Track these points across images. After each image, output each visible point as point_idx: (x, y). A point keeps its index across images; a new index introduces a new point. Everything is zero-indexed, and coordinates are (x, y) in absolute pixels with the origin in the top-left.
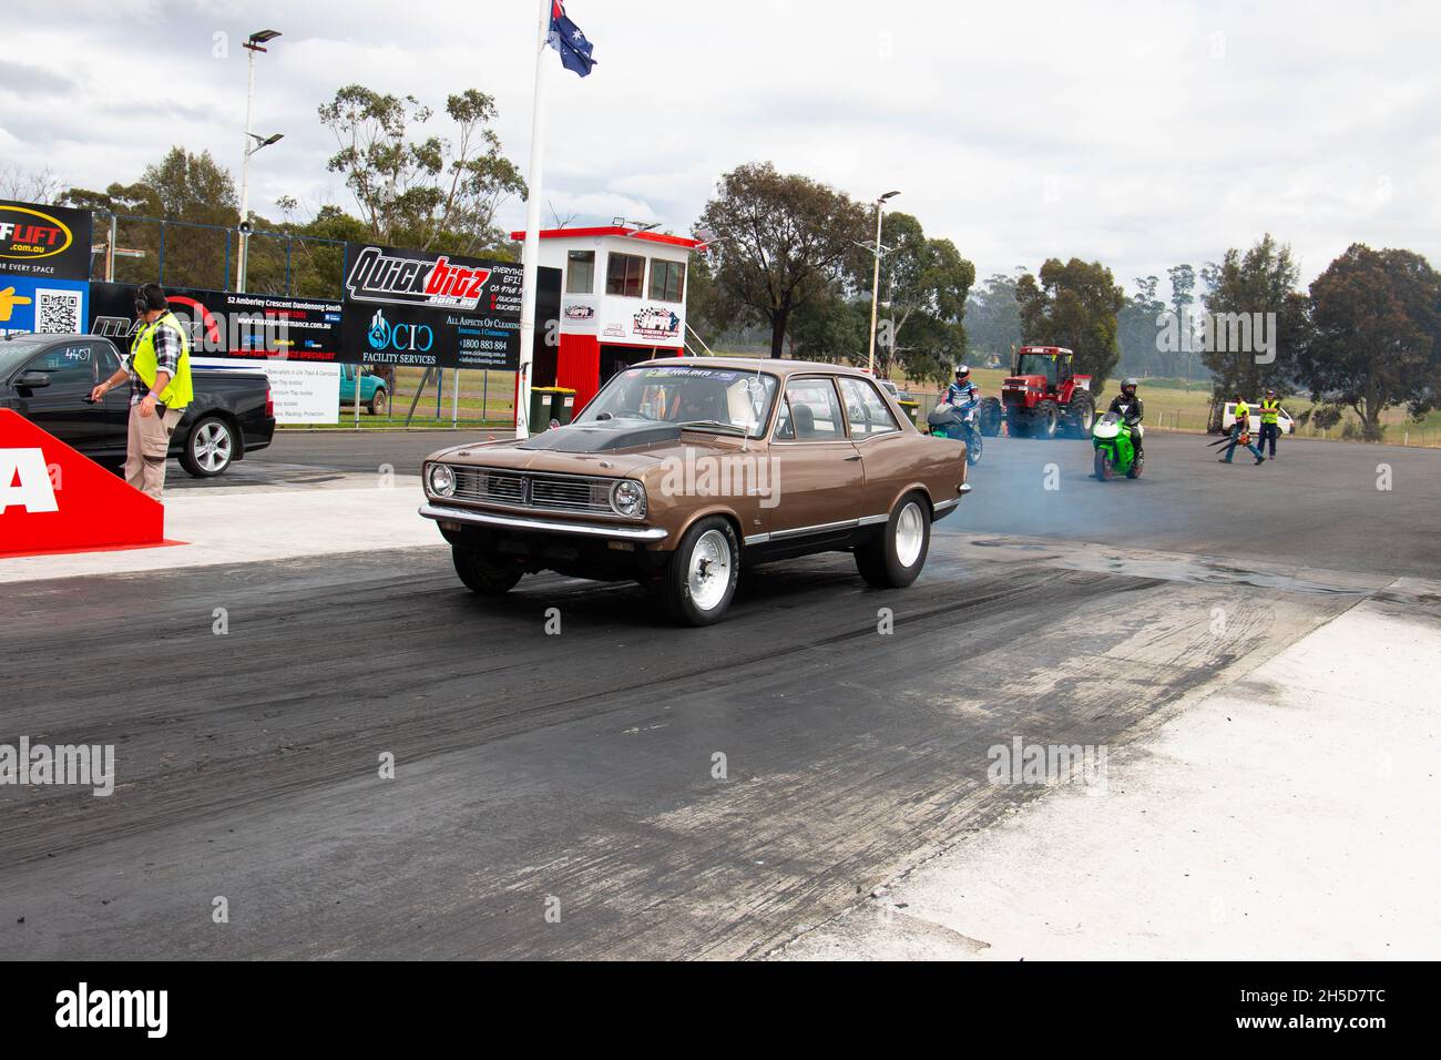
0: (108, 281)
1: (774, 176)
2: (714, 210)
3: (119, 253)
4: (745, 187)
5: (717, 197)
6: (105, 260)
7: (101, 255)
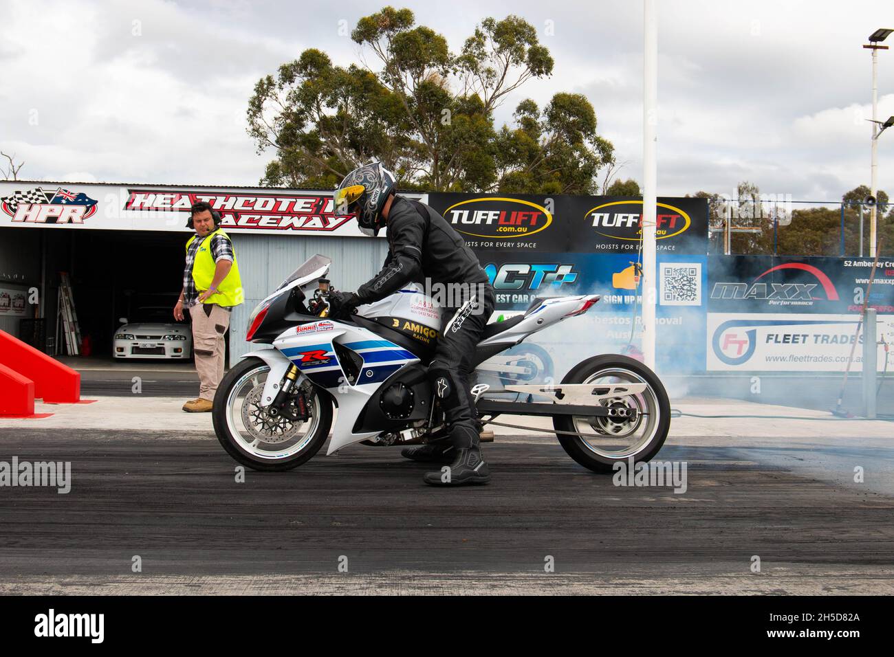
0: (726, 254)
3: (734, 231)
6: (723, 237)
7: (720, 233)
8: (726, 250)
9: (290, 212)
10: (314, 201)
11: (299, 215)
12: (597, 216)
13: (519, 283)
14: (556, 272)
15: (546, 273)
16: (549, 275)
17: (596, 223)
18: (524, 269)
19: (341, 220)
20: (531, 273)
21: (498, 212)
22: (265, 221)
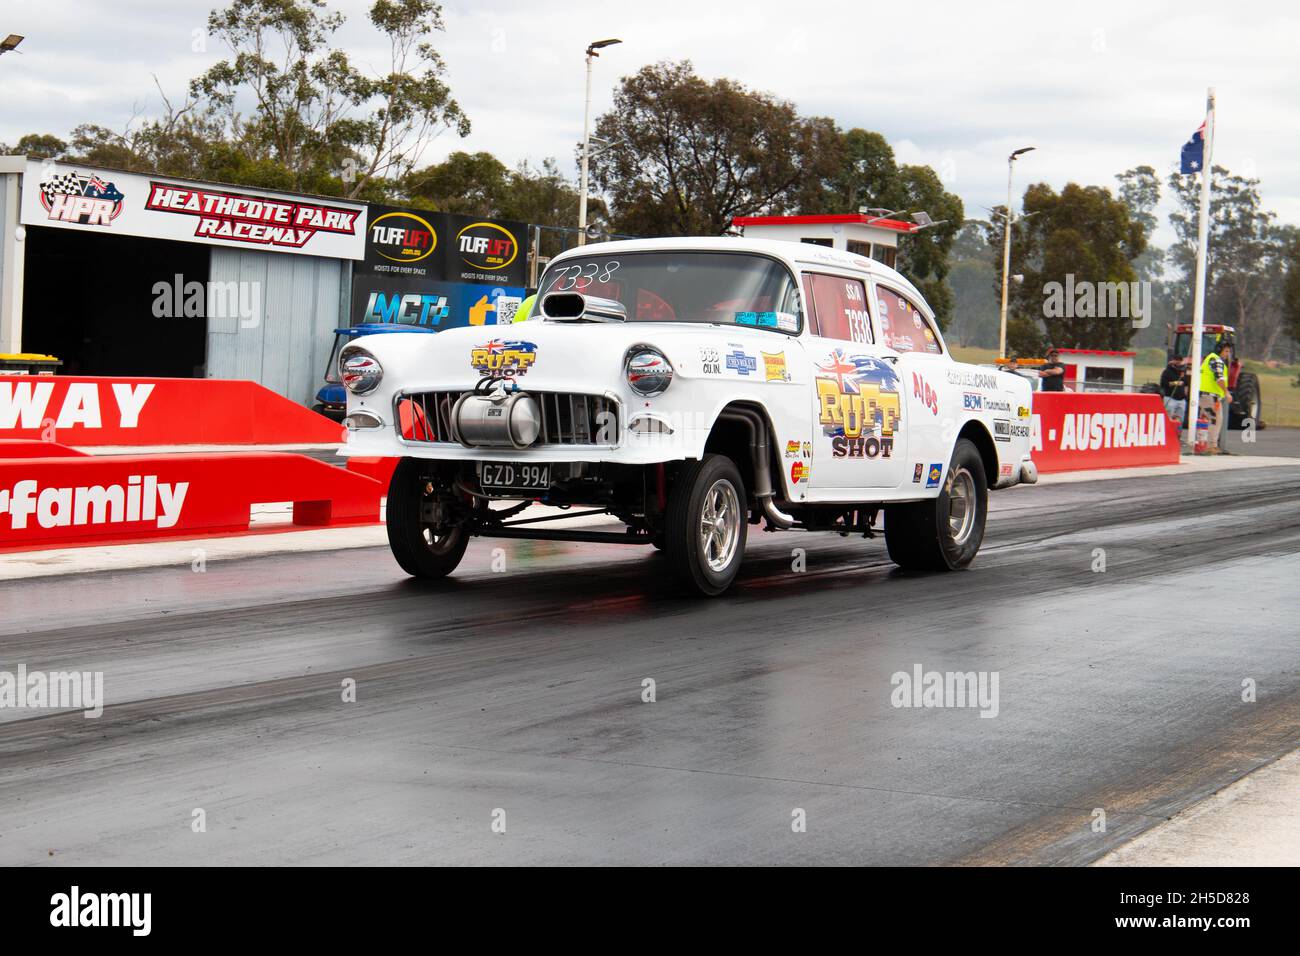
1: (693, 81)
2: (608, 126)
3: (539, 261)
4: (652, 96)
5: (610, 108)
6: (532, 267)
7: (530, 263)
8: (532, 282)
9: (272, 223)
10: (289, 208)
11: (278, 225)
12: (464, 238)
13: (414, 316)
14: (436, 304)
15: (432, 304)
16: (433, 307)
17: (462, 249)
18: (416, 300)
19: (308, 233)
20: (422, 304)
21: (403, 231)
22: (254, 230)
